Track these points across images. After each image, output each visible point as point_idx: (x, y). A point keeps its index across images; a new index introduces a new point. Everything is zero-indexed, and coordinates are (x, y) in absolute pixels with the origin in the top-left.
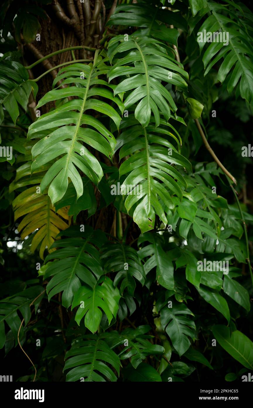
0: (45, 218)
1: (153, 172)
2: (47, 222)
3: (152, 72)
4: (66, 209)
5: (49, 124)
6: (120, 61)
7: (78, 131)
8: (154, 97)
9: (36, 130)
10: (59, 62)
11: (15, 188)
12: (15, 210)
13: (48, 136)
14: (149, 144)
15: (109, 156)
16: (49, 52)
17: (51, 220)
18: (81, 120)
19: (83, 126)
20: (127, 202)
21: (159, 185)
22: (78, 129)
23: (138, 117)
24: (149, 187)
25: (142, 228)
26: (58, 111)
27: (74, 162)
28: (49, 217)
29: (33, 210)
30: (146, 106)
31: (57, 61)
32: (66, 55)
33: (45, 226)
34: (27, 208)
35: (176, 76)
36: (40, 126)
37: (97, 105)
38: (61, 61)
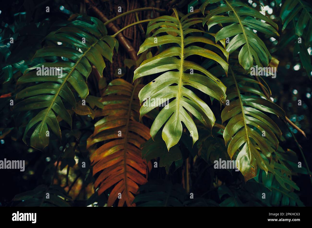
0: (122, 173)
1: (248, 121)
2: (124, 178)
3: (245, 21)
4: (143, 164)
5: (153, 69)
6: (213, 11)
7: (182, 76)
8: (252, 45)
9: (141, 75)
10: (123, 24)
11: (92, 143)
12: (93, 166)
13: (154, 81)
14: (241, 94)
15: (221, 99)
16: (113, 16)
17: (128, 175)
18: (183, 66)
19: (187, 72)
20: (229, 149)
21: (255, 133)
22: (182, 75)
23: (242, 63)
24: (247, 135)
25: (245, 175)
26: (160, 57)
27: (184, 107)
28: (126, 172)
29: (110, 165)
30: (247, 52)
31: (121, 24)
32: (130, 18)
33: (122, 180)
34: (104, 163)
35: (268, 26)
36: (145, 71)
37: (199, 51)
38: (125, 24)
